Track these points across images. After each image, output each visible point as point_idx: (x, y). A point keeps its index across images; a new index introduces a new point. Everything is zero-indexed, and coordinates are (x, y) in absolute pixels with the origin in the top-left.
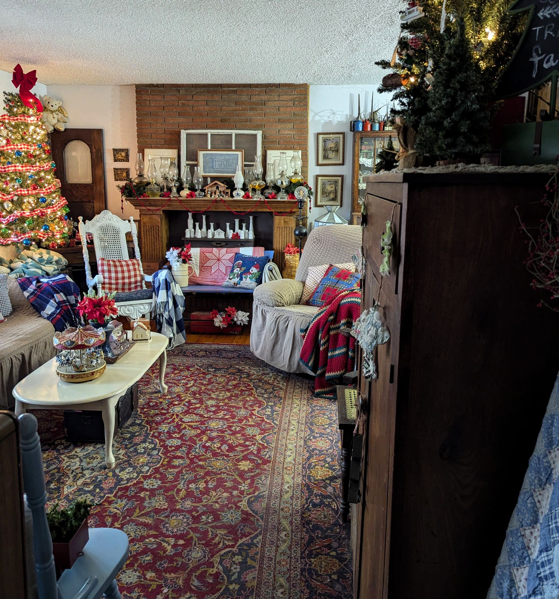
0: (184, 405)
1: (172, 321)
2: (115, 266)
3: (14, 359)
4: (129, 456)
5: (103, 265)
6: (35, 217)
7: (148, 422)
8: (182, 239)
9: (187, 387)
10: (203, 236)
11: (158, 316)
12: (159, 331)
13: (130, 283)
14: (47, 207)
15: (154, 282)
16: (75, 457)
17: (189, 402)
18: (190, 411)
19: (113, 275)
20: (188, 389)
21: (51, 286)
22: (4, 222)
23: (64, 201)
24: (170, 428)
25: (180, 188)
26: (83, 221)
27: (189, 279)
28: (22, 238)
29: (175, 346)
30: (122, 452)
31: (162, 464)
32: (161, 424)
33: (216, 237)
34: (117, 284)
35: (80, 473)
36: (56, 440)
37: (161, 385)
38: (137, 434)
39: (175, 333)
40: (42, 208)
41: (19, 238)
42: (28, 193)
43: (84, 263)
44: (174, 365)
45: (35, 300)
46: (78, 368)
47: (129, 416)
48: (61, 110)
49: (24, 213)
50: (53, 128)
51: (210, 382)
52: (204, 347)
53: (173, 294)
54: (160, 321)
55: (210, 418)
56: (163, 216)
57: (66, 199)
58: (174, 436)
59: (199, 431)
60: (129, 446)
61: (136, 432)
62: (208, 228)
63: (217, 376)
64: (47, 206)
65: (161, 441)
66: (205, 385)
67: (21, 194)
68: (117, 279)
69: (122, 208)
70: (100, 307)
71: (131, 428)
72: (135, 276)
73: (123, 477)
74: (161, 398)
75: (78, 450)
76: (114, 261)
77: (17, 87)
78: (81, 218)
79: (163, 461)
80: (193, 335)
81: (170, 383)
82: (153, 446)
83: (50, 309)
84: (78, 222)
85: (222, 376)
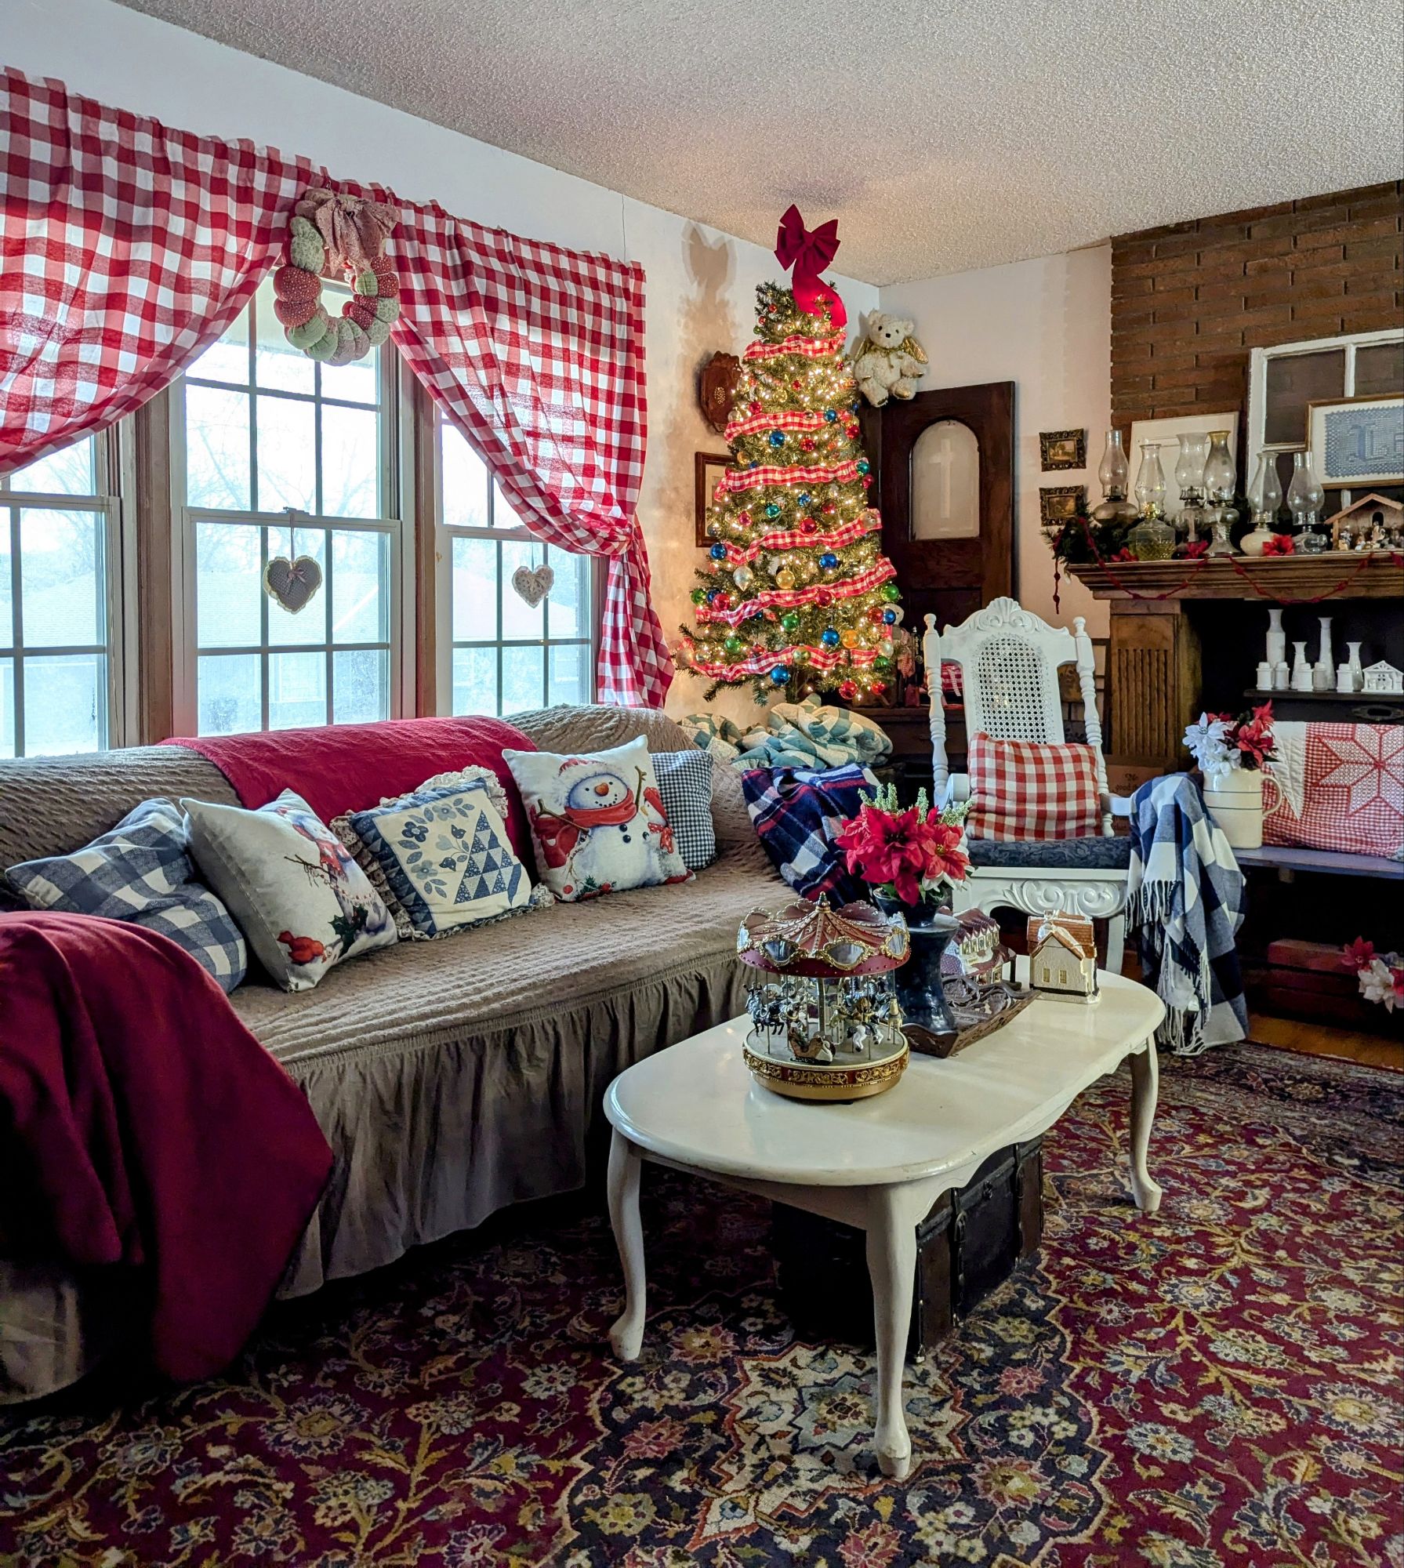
0: (1222, 1281)
1: (1197, 953)
2: (1019, 760)
3: (673, 990)
4: (970, 1449)
5: (981, 753)
6: (807, 608)
7: (1069, 1318)
8: (1246, 694)
9: (1239, 1210)
10: (1322, 686)
11: (1145, 930)
12: (1151, 982)
13: (1062, 817)
14: (840, 581)
15: (1136, 816)
16: (785, 1381)
17: (1243, 1272)
18: (1246, 1315)
19: (1011, 786)
20: (1243, 1218)
21: (817, 793)
22: (731, 621)
23: (887, 568)
24: (1151, 1370)
25: (1242, 527)
26: (936, 627)
27: (1266, 825)
28: (770, 664)
29: (1207, 1045)
30: (950, 1417)
31: (1098, 1535)
32: (1116, 1341)
33: (1372, 688)
34: (1020, 814)
35: (782, 1458)
36: (746, 1293)
37: (1137, 1178)
38: (1019, 1355)
39: (1208, 1000)
40: (827, 583)
41: (764, 663)
42: (793, 543)
43: (931, 745)
44: (1195, 1111)
45: (773, 830)
46: (804, 1047)
47: (1000, 1271)
48: (909, 345)
49: (778, 596)
50: (886, 394)
51: (1337, 1211)
52: (1317, 1067)
53: (1200, 861)
54: (1152, 947)
55: (1330, 1372)
56: (1184, 621)
57: (893, 562)
58: (1166, 1409)
59: (1279, 1424)
60: (980, 1400)
61: (1016, 1346)
62: (1340, 656)
63: (1369, 1191)
64: (837, 579)
65: (1110, 1417)
66: (1316, 1218)
67: (775, 545)
68: (1021, 799)
69: (1056, 599)
70: (905, 840)
71: (1002, 1321)
72: (1081, 795)
73: (930, 1541)
74: (1131, 1227)
75: (803, 1354)
76: (1016, 746)
77: (786, 268)
78: (930, 619)
79: (1106, 1523)
80: (1275, 1021)
81: (1176, 1176)
82: (1072, 1430)
83: (806, 860)
84: (923, 628)
85: (1391, 1194)
